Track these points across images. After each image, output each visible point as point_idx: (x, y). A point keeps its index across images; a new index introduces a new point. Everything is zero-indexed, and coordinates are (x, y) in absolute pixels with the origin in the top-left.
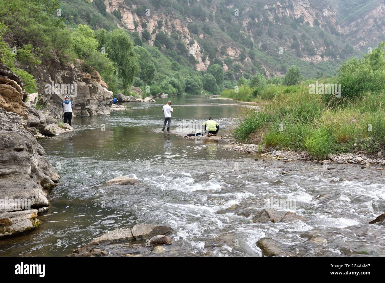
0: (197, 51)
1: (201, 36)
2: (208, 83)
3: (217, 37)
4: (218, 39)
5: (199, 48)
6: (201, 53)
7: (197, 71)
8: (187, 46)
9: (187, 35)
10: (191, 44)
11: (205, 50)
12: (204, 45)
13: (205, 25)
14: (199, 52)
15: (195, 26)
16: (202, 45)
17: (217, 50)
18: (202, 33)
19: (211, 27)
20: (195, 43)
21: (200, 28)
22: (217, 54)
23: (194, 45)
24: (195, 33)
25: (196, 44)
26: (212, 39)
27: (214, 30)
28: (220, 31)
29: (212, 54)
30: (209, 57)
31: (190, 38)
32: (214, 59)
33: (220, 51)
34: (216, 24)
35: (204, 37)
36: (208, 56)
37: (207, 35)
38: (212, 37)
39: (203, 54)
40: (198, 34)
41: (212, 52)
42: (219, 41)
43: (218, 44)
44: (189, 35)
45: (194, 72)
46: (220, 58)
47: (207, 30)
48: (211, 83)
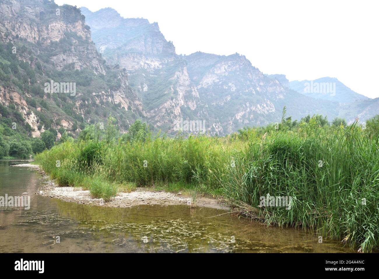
0: (33, 121)
1: (39, 109)
2: (39, 147)
3: (53, 111)
4: (54, 112)
5: (36, 118)
6: (38, 122)
7: (32, 137)
8: (24, 116)
9: (25, 107)
10: (28, 114)
11: (41, 121)
12: (41, 116)
13: (43, 101)
14: (35, 122)
15: (33, 100)
16: (38, 116)
17: (52, 121)
18: (40, 107)
19: (48, 103)
20: (31, 114)
21: (38, 103)
22: (52, 124)
23: (30, 115)
24: (33, 106)
25: (33, 115)
26: (48, 112)
27: (51, 105)
28: (56, 106)
29: (47, 124)
30: (45, 127)
31: (27, 109)
32: (49, 128)
33: (55, 123)
34: (53, 101)
35: (41, 110)
36: (44, 125)
37: (44, 109)
38: (48, 110)
39: (39, 123)
40: (35, 107)
41: (47, 123)
42: (55, 114)
43: (54, 116)
44: (26, 106)
45: (29, 138)
46: (54, 128)
47: (44, 105)
48: (41, 147)
